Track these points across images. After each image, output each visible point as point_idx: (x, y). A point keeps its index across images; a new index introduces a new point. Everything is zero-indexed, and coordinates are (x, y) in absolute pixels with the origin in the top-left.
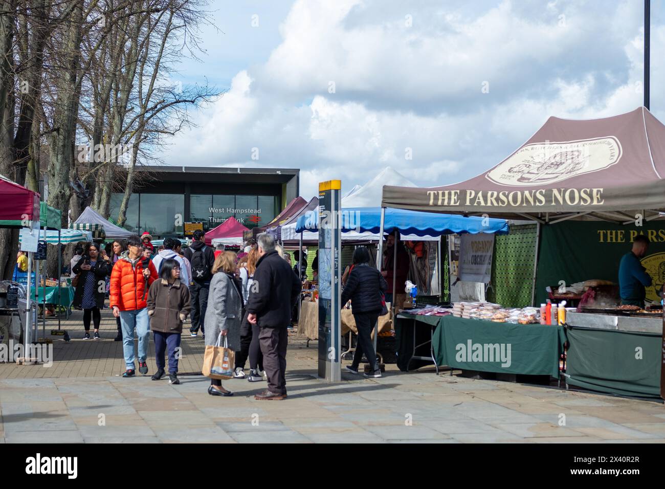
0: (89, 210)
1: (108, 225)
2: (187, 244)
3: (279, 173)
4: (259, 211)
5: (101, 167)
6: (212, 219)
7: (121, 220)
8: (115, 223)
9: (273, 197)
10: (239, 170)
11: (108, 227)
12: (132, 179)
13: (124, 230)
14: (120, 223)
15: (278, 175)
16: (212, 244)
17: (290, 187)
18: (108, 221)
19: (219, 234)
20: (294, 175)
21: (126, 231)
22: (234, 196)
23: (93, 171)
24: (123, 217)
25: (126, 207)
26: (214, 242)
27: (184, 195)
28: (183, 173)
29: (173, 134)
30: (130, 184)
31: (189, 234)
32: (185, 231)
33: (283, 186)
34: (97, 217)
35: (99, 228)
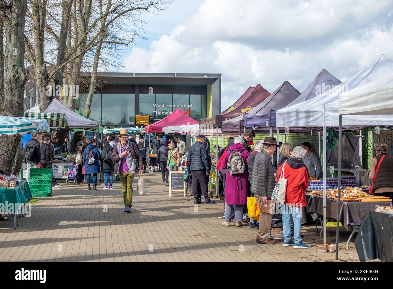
0: (55, 102)
1: (73, 116)
2: (140, 131)
3: (206, 76)
4: (191, 106)
5: (67, 63)
6: (156, 112)
7: (86, 112)
8: (81, 115)
9: (200, 95)
10: (176, 75)
11: (73, 117)
12: (95, 79)
13: (88, 120)
14: (86, 114)
15: (205, 78)
16: (163, 131)
17: (214, 87)
18: (74, 113)
19: (168, 122)
20: (217, 79)
21: (90, 121)
22: (172, 95)
23: (60, 67)
24: (88, 110)
25: (91, 102)
26: (166, 130)
27: (134, 94)
28: (134, 78)
29: (127, 45)
30: (94, 83)
31: (139, 123)
32: (135, 122)
33: (208, 87)
34: (63, 108)
35: (61, 117)
